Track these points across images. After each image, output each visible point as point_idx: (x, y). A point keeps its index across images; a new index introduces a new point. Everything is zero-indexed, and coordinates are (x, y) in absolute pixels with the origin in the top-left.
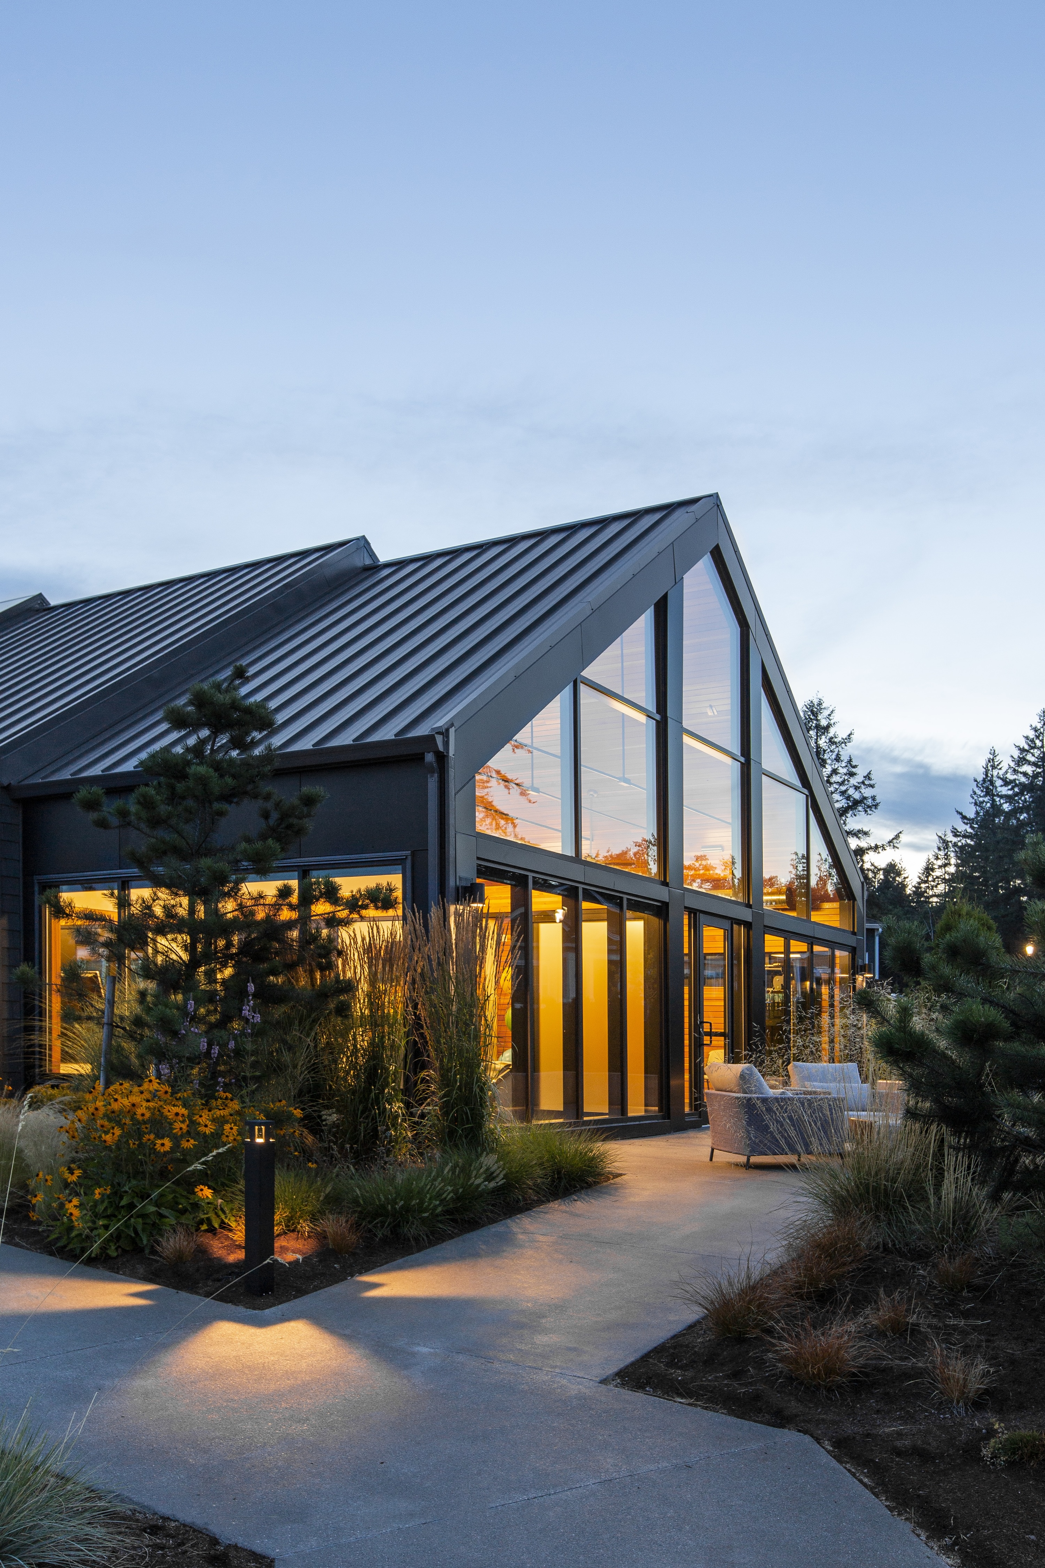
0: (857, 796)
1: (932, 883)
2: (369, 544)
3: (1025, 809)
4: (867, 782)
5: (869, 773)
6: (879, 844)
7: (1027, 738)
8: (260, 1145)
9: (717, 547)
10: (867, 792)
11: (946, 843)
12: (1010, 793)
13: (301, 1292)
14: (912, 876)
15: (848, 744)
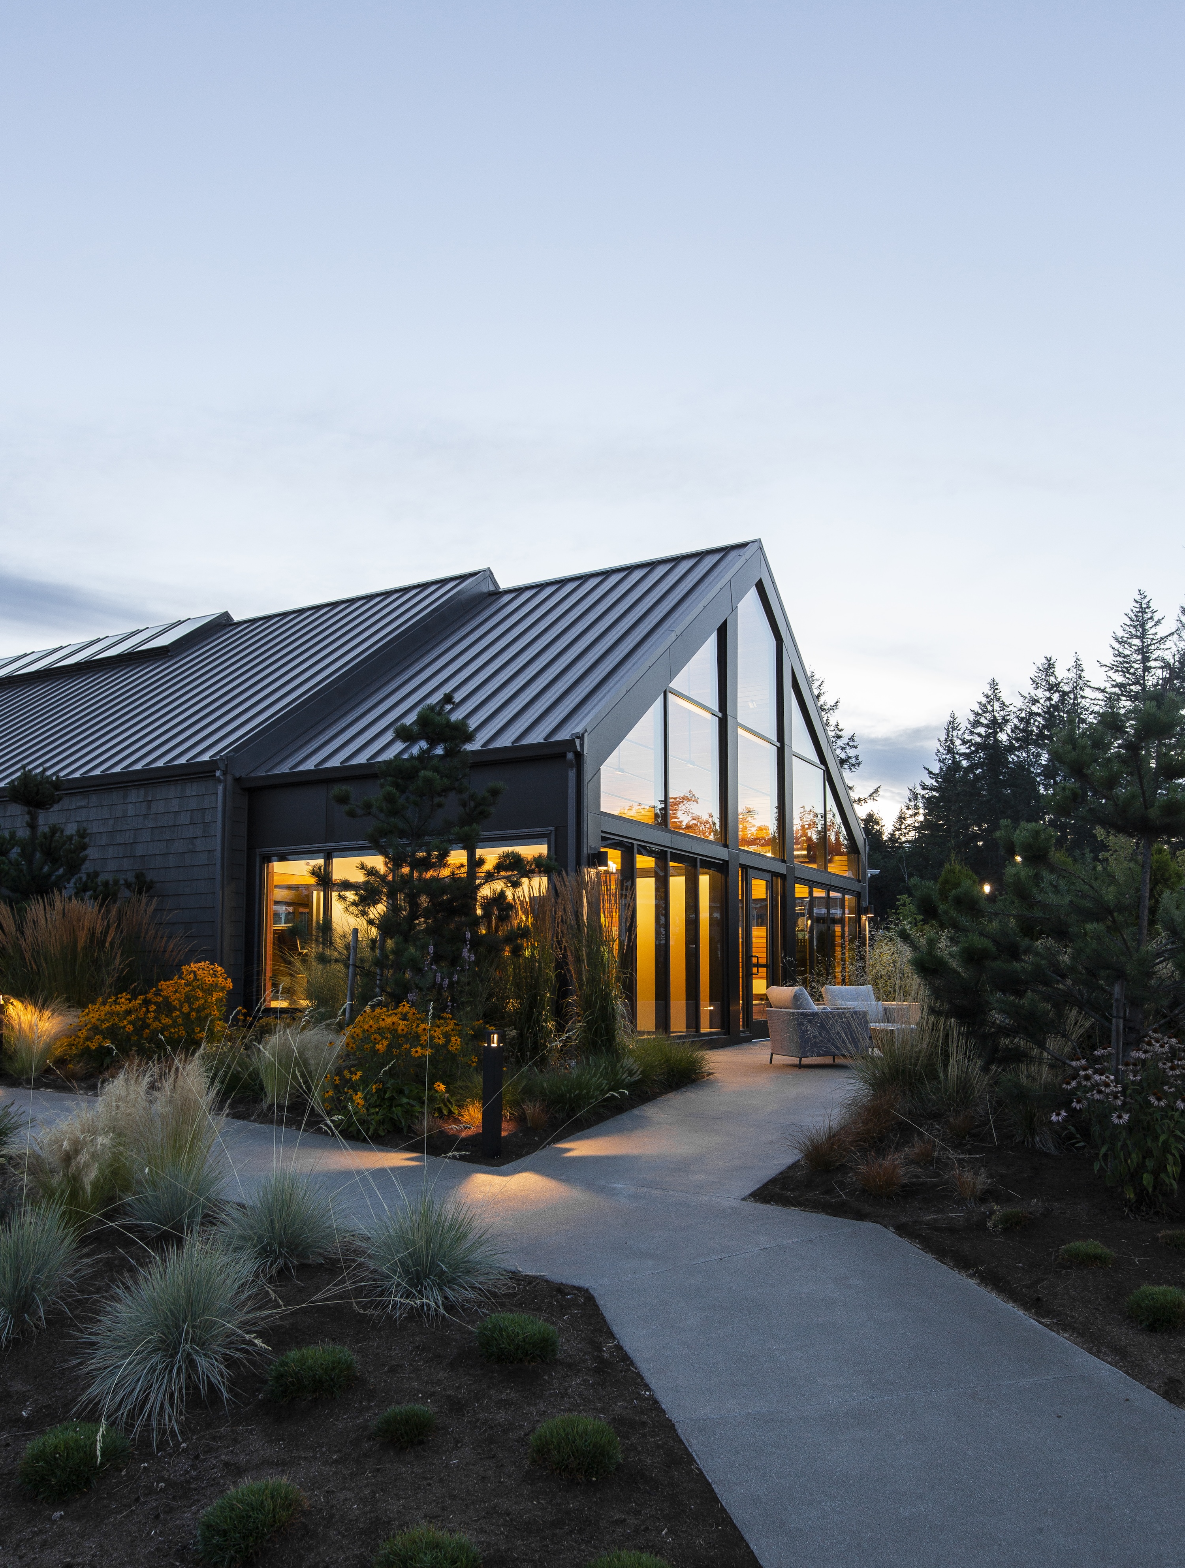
0: (843, 756)
1: (905, 831)
2: (492, 574)
3: (979, 765)
4: (851, 744)
5: (853, 736)
6: (862, 797)
7: (980, 703)
8: (495, 1048)
9: (760, 581)
10: (852, 752)
11: (915, 796)
12: (968, 751)
13: (519, 1156)
14: (887, 827)
15: (835, 711)
